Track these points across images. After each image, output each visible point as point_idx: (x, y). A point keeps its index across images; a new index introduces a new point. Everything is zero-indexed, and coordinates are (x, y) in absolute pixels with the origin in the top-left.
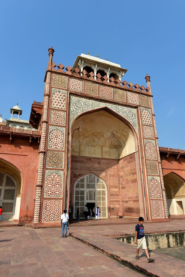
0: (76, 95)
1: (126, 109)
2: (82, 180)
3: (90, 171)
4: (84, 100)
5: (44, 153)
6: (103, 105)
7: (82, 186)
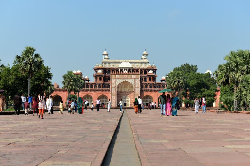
0: (118, 79)
1: (131, 80)
2: (123, 97)
3: (125, 95)
4: (119, 80)
5: (111, 94)
6: (124, 80)
7: (123, 99)
